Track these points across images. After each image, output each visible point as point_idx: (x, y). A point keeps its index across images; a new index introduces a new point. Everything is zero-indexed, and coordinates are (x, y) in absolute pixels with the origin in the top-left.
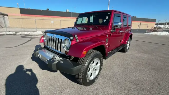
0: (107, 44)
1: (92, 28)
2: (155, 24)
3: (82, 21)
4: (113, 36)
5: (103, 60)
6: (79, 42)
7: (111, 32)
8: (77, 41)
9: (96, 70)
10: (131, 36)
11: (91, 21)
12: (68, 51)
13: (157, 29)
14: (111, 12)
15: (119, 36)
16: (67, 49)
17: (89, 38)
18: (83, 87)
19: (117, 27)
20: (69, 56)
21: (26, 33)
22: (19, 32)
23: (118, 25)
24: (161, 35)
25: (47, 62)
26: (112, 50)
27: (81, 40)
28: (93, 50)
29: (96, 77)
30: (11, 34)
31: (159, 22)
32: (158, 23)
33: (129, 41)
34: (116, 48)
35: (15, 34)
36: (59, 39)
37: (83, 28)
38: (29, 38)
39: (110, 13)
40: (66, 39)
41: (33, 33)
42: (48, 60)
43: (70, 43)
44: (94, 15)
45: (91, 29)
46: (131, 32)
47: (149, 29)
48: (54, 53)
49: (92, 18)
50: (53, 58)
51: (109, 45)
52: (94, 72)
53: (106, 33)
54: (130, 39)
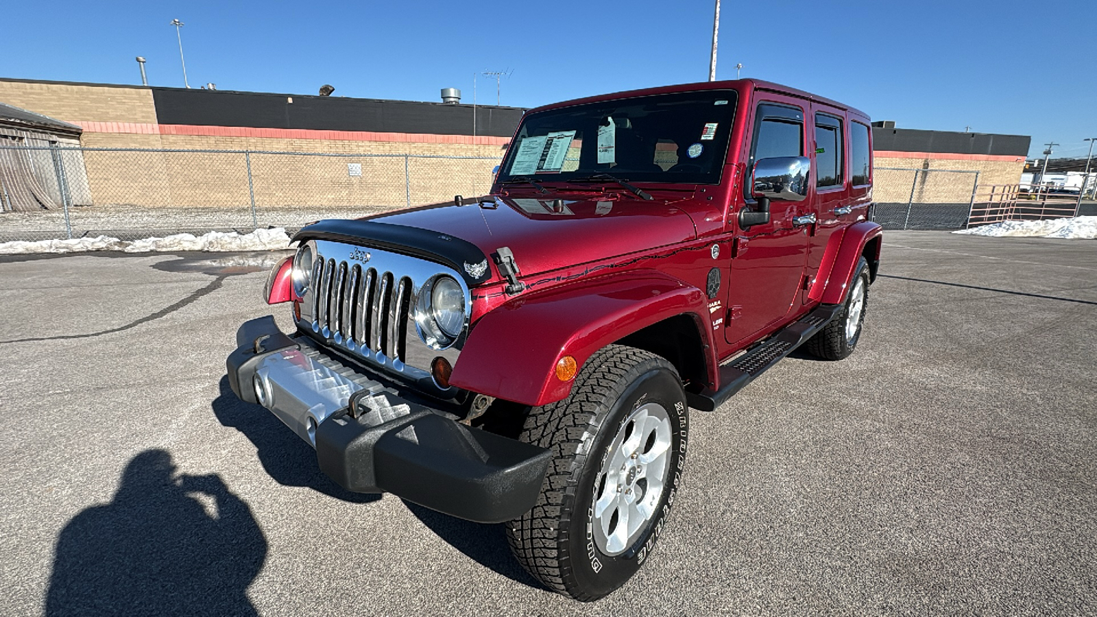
0: (714, 307)
1: (610, 205)
2: (1025, 171)
3: (543, 159)
4: (754, 253)
5: (685, 414)
6: (530, 298)
7: (743, 225)
8: (516, 288)
9: (642, 483)
10: (872, 250)
11: (606, 156)
12: (452, 355)
13: (1039, 202)
14: (733, 91)
15: (794, 250)
16: (444, 345)
17: (593, 269)
18: (560, 604)
19: (778, 189)
20: (460, 395)
21: (188, 242)
22: (147, 236)
23: (786, 179)
24: (1071, 236)
25: (312, 436)
26: (751, 346)
27: (540, 282)
28: (623, 347)
29: (648, 534)
30: (98, 253)
31: (1048, 153)
32: (1041, 162)
33: (860, 282)
34: (774, 333)
35: (116, 248)
36: (390, 276)
37: (551, 204)
38: (209, 271)
39: (731, 105)
40: (438, 279)
41: (231, 242)
42: (321, 418)
43: (463, 306)
44: (625, 116)
45: (604, 206)
46: (872, 224)
47: (985, 200)
48: (358, 370)
49: (607, 135)
50: (354, 411)
51: (727, 314)
52: (633, 497)
53: (703, 235)
54: (866, 271)
